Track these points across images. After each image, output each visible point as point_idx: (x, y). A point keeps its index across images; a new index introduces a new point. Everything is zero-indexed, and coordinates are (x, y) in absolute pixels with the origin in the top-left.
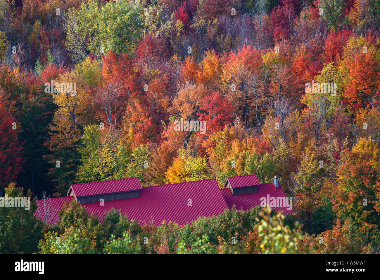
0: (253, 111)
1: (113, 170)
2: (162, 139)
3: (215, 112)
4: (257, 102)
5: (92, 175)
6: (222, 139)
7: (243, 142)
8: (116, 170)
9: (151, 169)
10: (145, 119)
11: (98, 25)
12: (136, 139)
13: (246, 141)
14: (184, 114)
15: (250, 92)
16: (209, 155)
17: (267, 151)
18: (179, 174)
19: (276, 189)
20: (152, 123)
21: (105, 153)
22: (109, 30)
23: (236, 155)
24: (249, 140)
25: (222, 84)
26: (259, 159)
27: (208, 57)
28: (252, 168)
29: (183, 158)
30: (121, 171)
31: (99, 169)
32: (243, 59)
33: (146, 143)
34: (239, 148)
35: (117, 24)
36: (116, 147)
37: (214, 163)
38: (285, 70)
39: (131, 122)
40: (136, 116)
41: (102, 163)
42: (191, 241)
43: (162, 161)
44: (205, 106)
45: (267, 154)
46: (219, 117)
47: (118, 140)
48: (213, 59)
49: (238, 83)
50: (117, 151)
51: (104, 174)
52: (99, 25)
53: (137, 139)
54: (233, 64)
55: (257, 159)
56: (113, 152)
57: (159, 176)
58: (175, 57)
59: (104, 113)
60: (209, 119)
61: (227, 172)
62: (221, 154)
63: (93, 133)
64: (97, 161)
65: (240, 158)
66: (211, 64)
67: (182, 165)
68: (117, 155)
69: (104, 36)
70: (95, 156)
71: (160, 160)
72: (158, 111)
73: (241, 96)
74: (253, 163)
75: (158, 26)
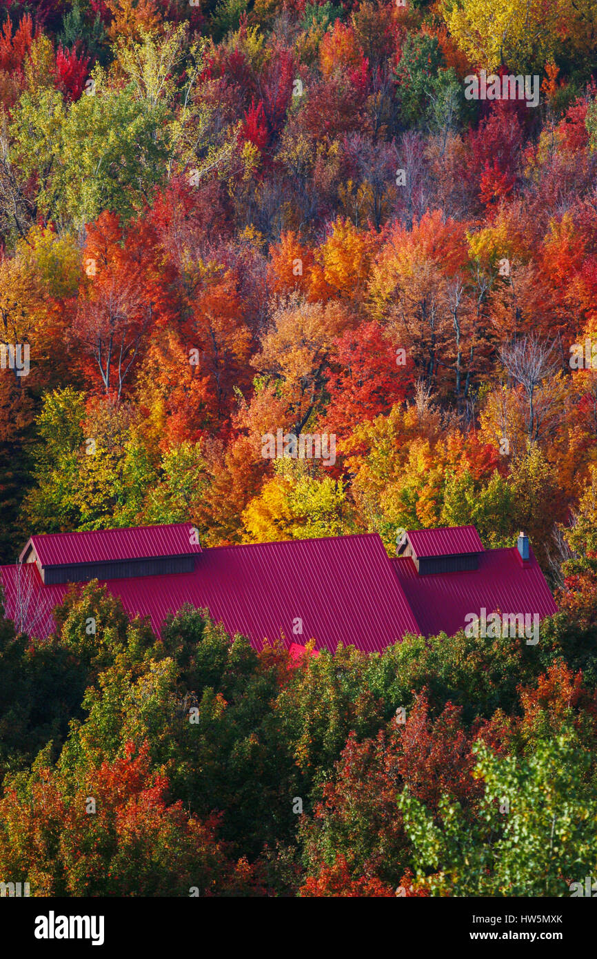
0: (449, 370)
1: (111, 501)
2: (234, 431)
3: (366, 370)
4: (460, 347)
5: (61, 512)
6: (385, 436)
7: (439, 447)
8: (119, 502)
9: (207, 503)
10: (192, 380)
11: (60, 147)
12: (171, 429)
13: (446, 444)
14: (289, 371)
15: (443, 324)
16: (352, 474)
17: (496, 471)
18: (276, 517)
19: (524, 562)
20: (208, 391)
21: (94, 460)
22: (88, 161)
23: (419, 477)
24: (453, 443)
25: (370, 302)
26: (478, 488)
27: (337, 234)
28: (461, 509)
29: (288, 478)
30: (132, 503)
31: (79, 499)
32: (425, 243)
33: (195, 440)
34: (429, 460)
35: (108, 147)
36: (122, 446)
37: (363, 493)
38: (531, 274)
39: (158, 387)
40: (170, 372)
41: (85, 482)
42: (396, 696)
43: (235, 485)
44: (343, 353)
45: (497, 476)
46: (378, 382)
47: (127, 429)
48: (349, 241)
49: (413, 300)
50: (124, 456)
51: (91, 511)
52: (65, 148)
53: (175, 429)
54: (400, 255)
55: (471, 489)
56: (113, 458)
57: (227, 521)
58: (248, 233)
59: (93, 361)
60: (353, 388)
61: (398, 516)
62: (382, 473)
63: (65, 410)
64: (74, 478)
65: (430, 484)
66: (345, 251)
67: (284, 494)
68: (124, 466)
69: (75, 175)
70: (69, 465)
71: (231, 482)
72: (222, 362)
73: (419, 334)
74: (462, 499)
75: (202, 154)
